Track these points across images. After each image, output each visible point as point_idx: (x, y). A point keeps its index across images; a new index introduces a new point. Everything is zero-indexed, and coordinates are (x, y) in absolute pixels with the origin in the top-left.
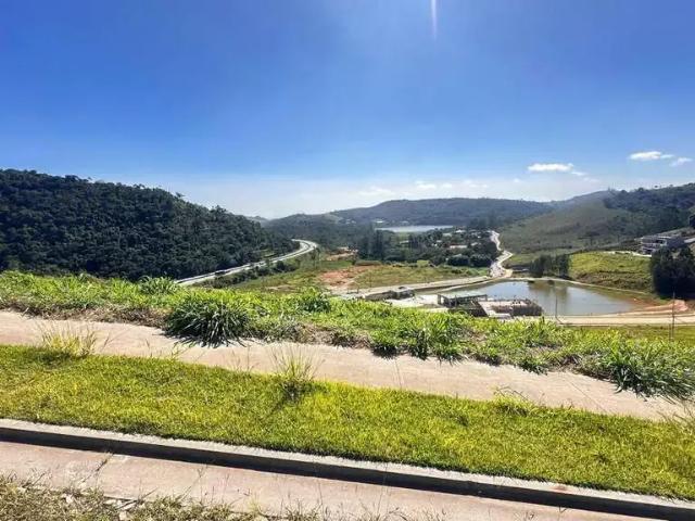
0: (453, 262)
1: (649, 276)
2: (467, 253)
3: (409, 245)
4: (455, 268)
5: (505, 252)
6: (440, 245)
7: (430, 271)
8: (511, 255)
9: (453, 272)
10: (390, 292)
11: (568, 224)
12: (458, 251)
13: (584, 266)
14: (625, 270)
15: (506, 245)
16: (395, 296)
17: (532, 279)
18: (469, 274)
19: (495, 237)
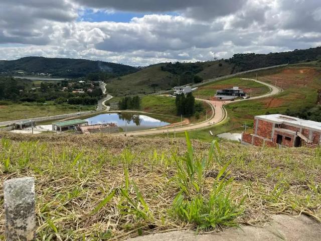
0: (71, 102)
1: (175, 107)
2: (83, 95)
3: (40, 90)
4: (72, 106)
5: (108, 95)
6: (65, 90)
7: (53, 108)
8: (112, 97)
9: (70, 108)
10: (14, 125)
11: (144, 80)
12: (77, 94)
13: (148, 103)
14: (166, 104)
15: (109, 91)
16: (18, 127)
17: (120, 111)
18: (82, 109)
19: (104, 86)
